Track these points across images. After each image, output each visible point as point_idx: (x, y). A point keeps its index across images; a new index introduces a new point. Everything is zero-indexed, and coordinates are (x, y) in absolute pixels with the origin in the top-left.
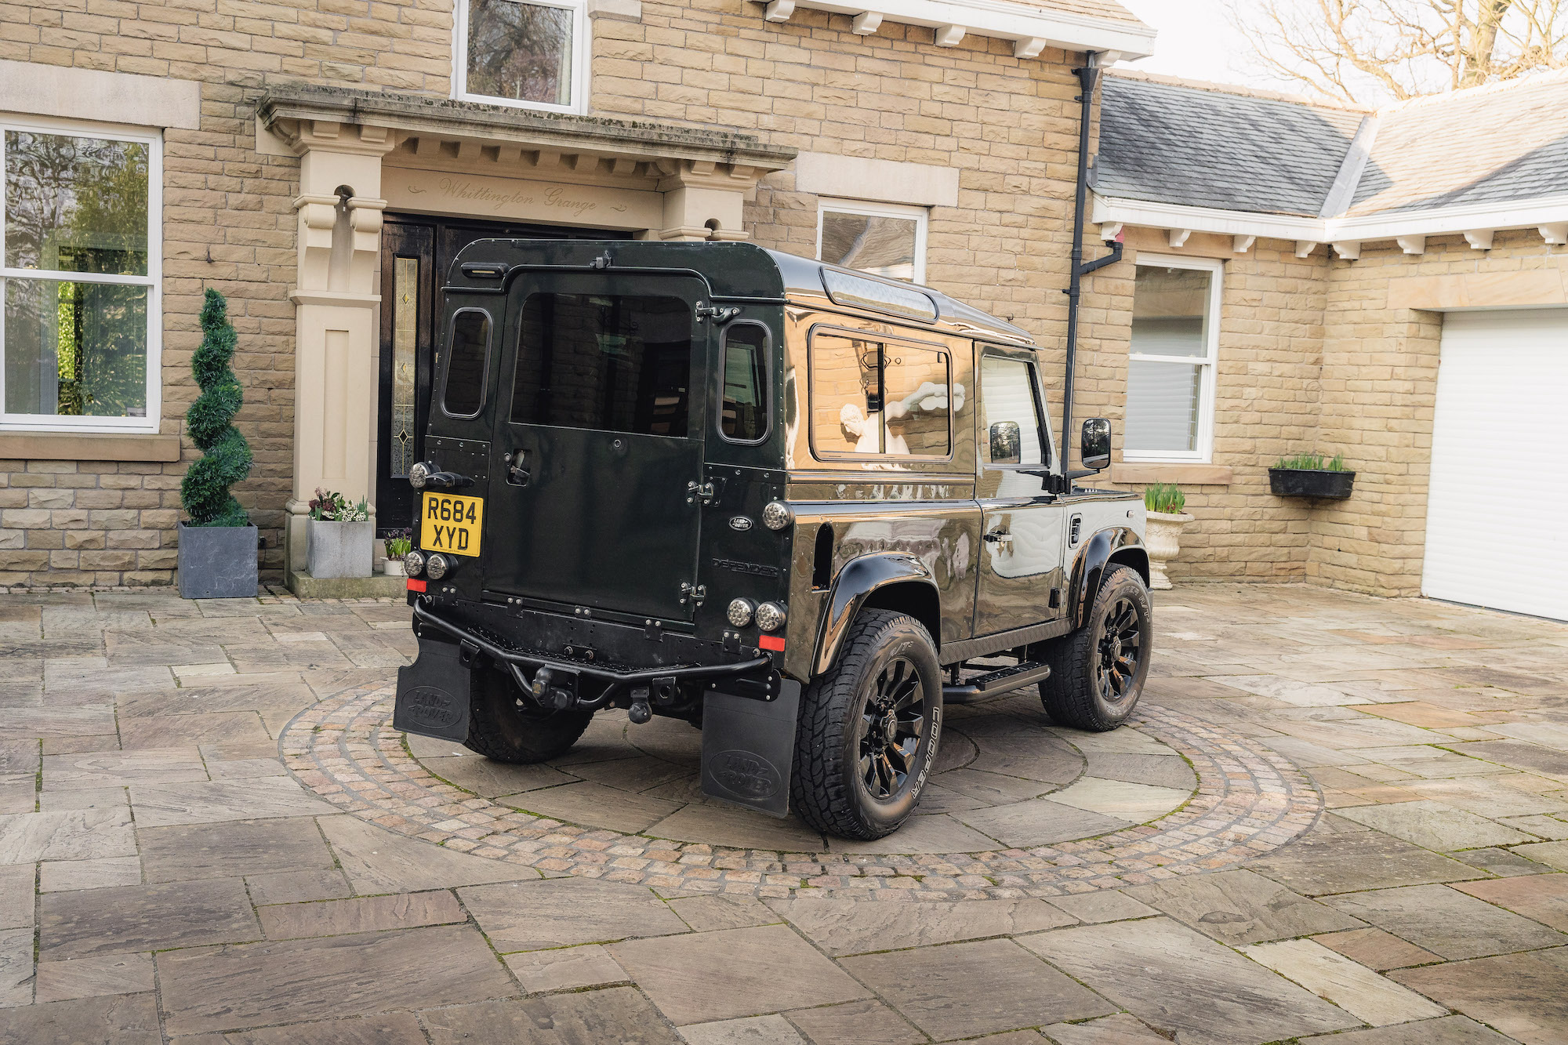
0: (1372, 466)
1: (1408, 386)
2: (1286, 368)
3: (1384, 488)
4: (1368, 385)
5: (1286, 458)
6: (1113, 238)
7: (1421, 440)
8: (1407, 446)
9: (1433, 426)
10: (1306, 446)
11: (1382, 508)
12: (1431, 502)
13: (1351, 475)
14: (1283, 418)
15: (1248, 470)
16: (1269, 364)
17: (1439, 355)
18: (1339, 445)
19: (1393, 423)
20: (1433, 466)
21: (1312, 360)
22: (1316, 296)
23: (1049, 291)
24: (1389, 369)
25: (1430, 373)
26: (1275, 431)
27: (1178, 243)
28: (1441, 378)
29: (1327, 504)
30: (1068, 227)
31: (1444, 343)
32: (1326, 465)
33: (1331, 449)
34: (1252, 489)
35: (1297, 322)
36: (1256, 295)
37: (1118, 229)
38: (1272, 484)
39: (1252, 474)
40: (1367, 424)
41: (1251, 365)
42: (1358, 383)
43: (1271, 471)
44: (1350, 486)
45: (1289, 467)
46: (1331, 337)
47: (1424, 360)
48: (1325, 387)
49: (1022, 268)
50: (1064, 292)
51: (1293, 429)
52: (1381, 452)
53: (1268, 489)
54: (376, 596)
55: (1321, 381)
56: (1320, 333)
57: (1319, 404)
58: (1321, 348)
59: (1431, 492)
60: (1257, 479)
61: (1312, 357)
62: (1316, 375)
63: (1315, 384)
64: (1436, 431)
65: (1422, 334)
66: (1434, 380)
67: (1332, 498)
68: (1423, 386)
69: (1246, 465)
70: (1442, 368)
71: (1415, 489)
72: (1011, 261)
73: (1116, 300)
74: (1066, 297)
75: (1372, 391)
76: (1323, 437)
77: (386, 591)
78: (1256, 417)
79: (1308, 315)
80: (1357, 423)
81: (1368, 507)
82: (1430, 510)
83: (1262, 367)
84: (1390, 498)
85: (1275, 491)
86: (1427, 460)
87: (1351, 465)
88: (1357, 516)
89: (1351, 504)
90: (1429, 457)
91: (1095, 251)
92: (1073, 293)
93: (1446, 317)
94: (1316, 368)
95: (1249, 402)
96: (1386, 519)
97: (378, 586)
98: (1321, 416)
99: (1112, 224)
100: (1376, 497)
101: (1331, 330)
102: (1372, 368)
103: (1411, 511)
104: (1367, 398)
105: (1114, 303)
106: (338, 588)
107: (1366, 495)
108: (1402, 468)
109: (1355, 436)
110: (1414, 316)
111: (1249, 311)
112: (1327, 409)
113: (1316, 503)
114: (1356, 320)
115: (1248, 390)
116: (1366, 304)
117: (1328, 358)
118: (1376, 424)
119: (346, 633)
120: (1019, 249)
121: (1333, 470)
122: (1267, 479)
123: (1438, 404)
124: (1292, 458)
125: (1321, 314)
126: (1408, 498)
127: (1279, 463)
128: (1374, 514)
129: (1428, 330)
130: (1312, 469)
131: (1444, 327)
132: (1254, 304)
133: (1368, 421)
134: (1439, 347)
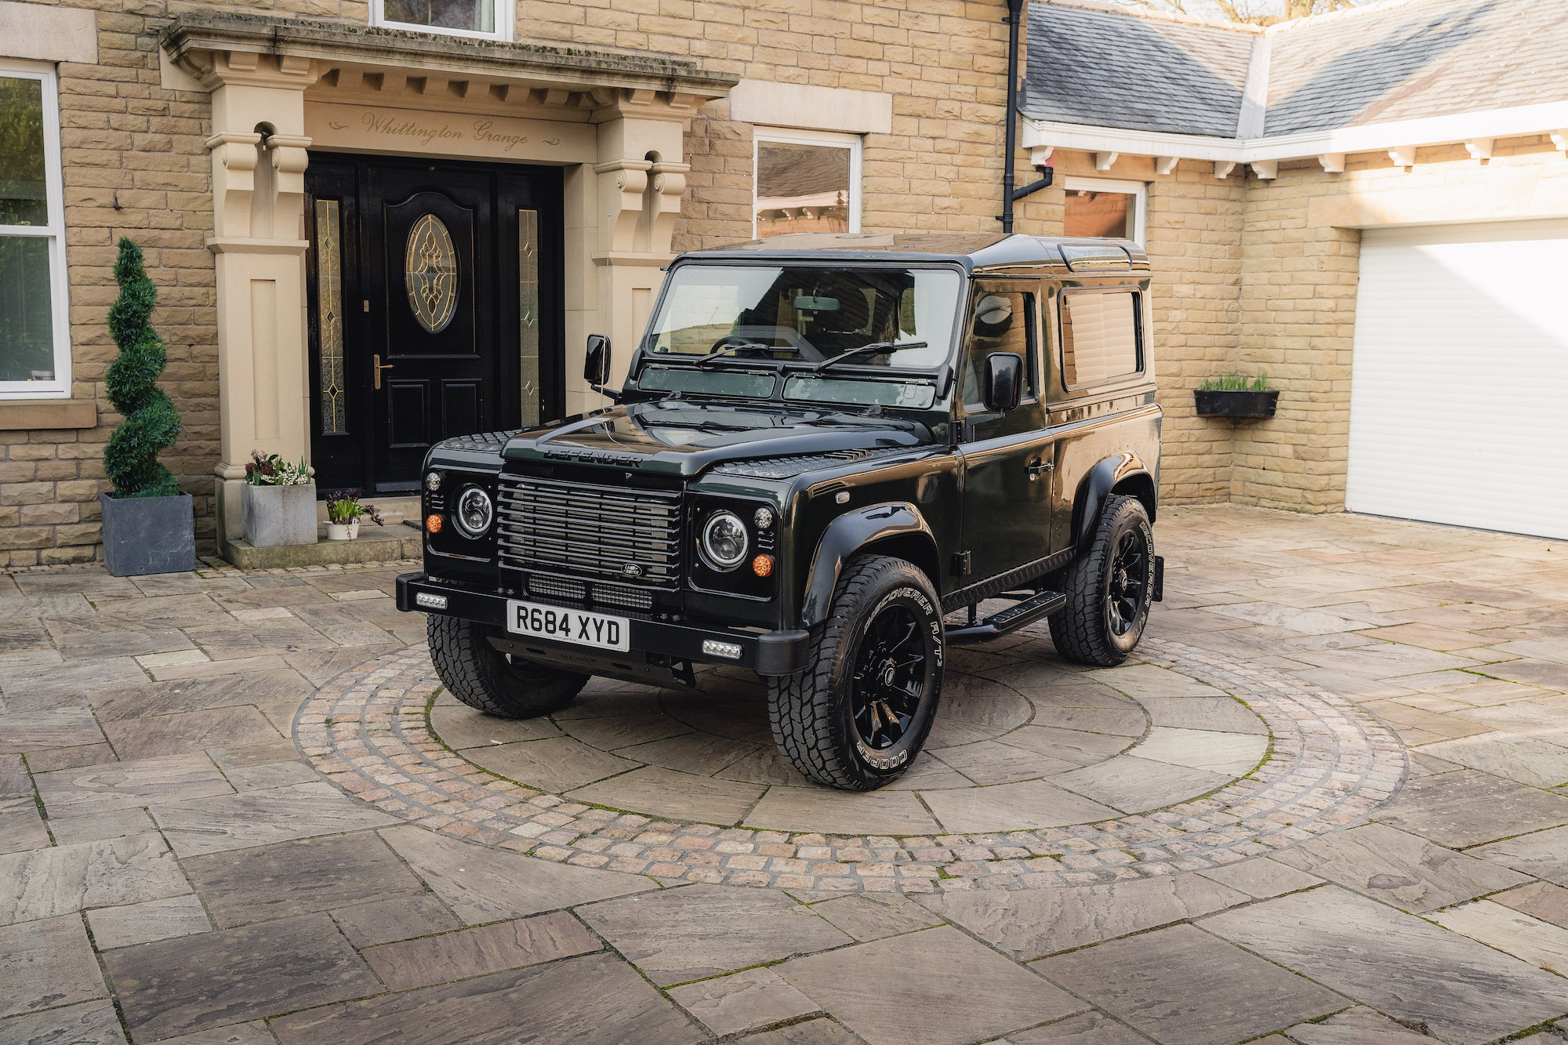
0: (1297, 384)
1: (1331, 304)
2: (1207, 290)
3: (1309, 405)
4: (1290, 304)
5: (1210, 379)
6: (1043, 163)
7: (1343, 357)
8: (1331, 364)
9: (1353, 344)
10: (1229, 367)
11: (1308, 425)
12: (1353, 418)
13: (1273, 396)
14: (1207, 339)
15: (1175, 392)
16: (1192, 286)
17: (1357, 272)
18: (1261, 365)
19: (1316, 341)
20: (1354, 382)
21: (1232, 281)
22: (1235, 217)
23: (983, 218)
24: (1311, 288)
25: (1350, 291)
26: (1199, 353)
27: (1106, 167)
28: (1359, 295)
29: (1250, 424)
30: (999, 153)
31: (1362, 260)
32: (1250, 384)
33: (1253, 368)
34: (1179, 412)
35: (1217, 243)
36: (1179, 217)
37: (1048, 153)
38: (1198, 406)
39: (1178, 397)
40: (1289, 342)
41: (1176, 288)
42: (1277, 302)
43: (1196, 393)
44: (1274, 405)
45: (1213, 389)
46: (1250, 257)
47: (1345, 277)
48: (1245, 308)
49: (956, 196)
50: (997, 218)
51: (1217, 350)
52: (1305, 370)
53: (1194, 410)
54: (325, 563)
55: (1241, 301)
56: (1238, 254)
57: (1238, 325)
58: (1239, 269)
59: (1353, 408)
60: (1183, 401)
61: (1232, 278)
62: (1235, 294)
63: (1236, 305)
64: (1356, 348)
65: (1343, 252)
66: (1353, 297)
67: (1255, 417)
68: (1344, 304)
69: (1173, 388)
70: (1361, 285)
71: (1338, 406)
72: (945, 188)
73: (1048, 225)
74: (1000, 224)
75: (1295, 310)
76: (1244, 357)
77: (334, 557)
78: (1181, 339)
79: (1227, 236)
80: (1280, 342)
81: (1292, 425)
82: (1353, 426)
83: (1185, 290)
84: (1316, 416)
85: (1200, 411)
86: (1348, 377)
87: (1274, 384)
88: (1282, 435)
89: (1275, 423)
90: (1350, 373)
91: (1025, 176)
92: (1007, 220)
93: (1365, 234)
94: (1237, 288)
95: (1175, 324)
96: (1312, 436)
97: (325, 553)
98: (1242, 336)
99: (1043, 148)
100: (1301, 415)
101: (1250, 250)
102: (1294, 287)
103: (1336, 428)
104: (1289, 317)
105: (1045, 229)
106: (283, 556)
107: (1291, 414)
108: (1326, 386)
109: (1278, 355)
110: (1334, 234)
111: (1172, 234)
112: (1247, 329)
113: (1239, 423)
114: (1275, 240)
115: (1174, 312)
116: (1285, 223)
117: (1247, 279)
118: (1299, 343)
119: (309, 607)
120: (952, 176)
121: (1257, 390)
122: (1193, 401)
123: (1358, 321)
124: (1217, 379)
125: (1239, 234)
126: (1332, 414)
127: (1204, 384)
128: (1298, 431)
129: (1348, 248)
130: (1236, 389)
131: (1362, 244)
132: (1177, 226)
133: (1290, 339)
134: (1358, 264)
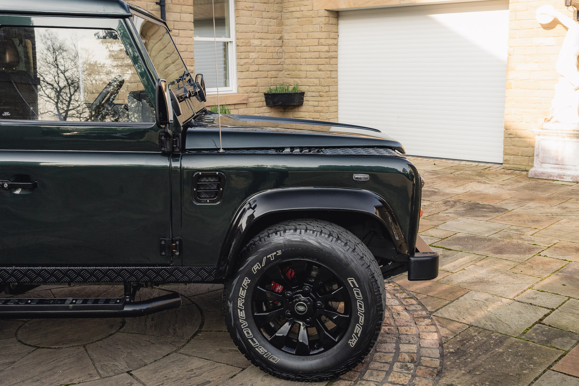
0: (313, 88)
1: (326, 48)
2: (267, 42)
3: (319, 99)
4: (307, 49)
5: (272, 87)
7: (333, 75)
8: (328, 78)
9: (337, 68)
10: (280, 81)
11: (319, 108)
12: (339, 104)
13: (303, 94)
14: (268, 67)
15: (255, 94)
16: (260, 40)
17: (337, 32)
18: (295, 79)
19: (321, 67)
20: (339, 86)
21: (278, 37)
22: (278, 5)
23: (149, 3)
24: (317, 40)
25: (334, 41)
26: (265, 74)
28: (339, 44)
29: (292, 109)
31: (340, 26)
32: (291, 89)
33: (291, 81)
34: (257, 104)
35: (270, 18)
36: (251, 5)
38: (266, 101)
39: (257, 97)
40: (308, 68)
41: (252, 41)
42: (300, 48)
43: (265, 94)
44: (303, 99)
45: (273, 92)
46: (287, 25)
47: (333, 35)
48: (285, 51)
50: (158, 4)
51: (273, 73)
52: (316, 81)
53: (265, 103)
55: (283, 48)
56: (281, 24)
57: (283, 59)
58: (282, 31)
59: (339, 99)
60: (259, 99)
61: (279, 36)
62: (281, 45)
63: (281, 50)
64: (339, 70)
65: (331, 22)
66: (336, 45)
67: (294, 106)
68: (333, 48)
69: (254, 92)
70: (340, 39)
71: (333, 98)
73: (184, 8)
74: (158, 7)
75: (310, 51)
76: (287, 76)
78: (256, 67)
79: (275, 15)
80: (303, 68)
81: (312, 109)
82: (339, 108)
83: (257, 42)
84: (322, 104)
85: (268, 104)
86: (336, 84)
87: (302, 89)
88: (307, 114)
89: (304, 108)
90: (337, 82)
93: (340, 14)
94: (281, 41)
95: (252, 60)
96: (322, 114)
98: (285, 65)
100: (316, 103)
101: (286, 22)
102: (309, 40)
103: (332, 109)
104: (307, 55)
105: (183, 9)
107: (311, 103)
108: (327, 89)
109: (303, 74)
110: (326, 13)
111: (248, 13)
112: (287, 61)
113: (286, 109)
114: (298, 17)
115: (252, 54)
116: (303, 8)
117: (286, 36)
118: (313, 68)
121: (294, 92)
122: (264, 99)
123: (339, 57)
124: (274, 87)
125: (280, 14)
126: (330, 103)
127: (269, 90)
128: (315, 112)
129: (333, 20)
130: (284, 92)
131: (339, 19)
132: (251, 9)
133: (308, 66)
134: (337, 28)
